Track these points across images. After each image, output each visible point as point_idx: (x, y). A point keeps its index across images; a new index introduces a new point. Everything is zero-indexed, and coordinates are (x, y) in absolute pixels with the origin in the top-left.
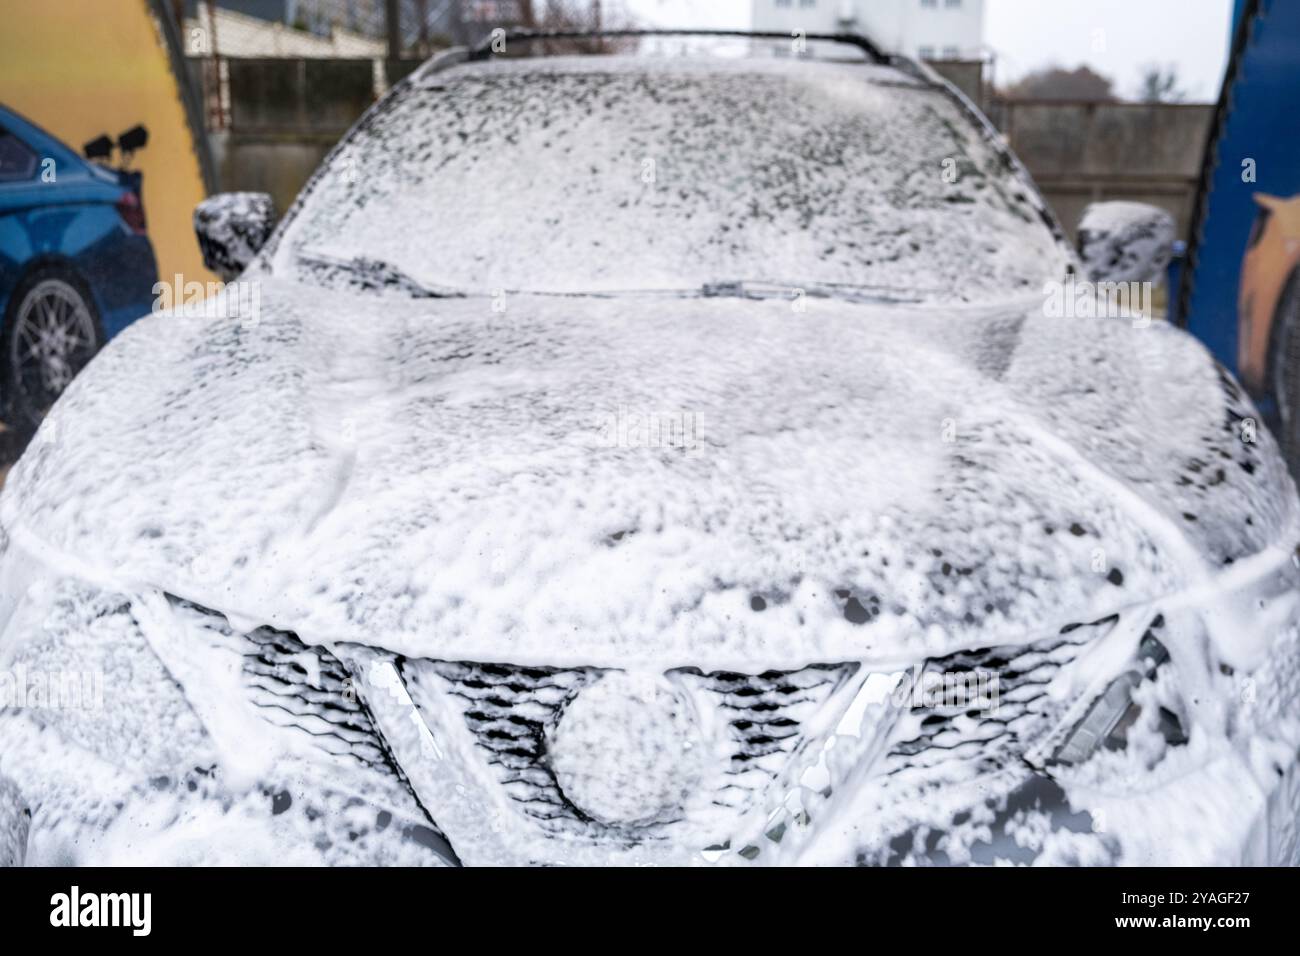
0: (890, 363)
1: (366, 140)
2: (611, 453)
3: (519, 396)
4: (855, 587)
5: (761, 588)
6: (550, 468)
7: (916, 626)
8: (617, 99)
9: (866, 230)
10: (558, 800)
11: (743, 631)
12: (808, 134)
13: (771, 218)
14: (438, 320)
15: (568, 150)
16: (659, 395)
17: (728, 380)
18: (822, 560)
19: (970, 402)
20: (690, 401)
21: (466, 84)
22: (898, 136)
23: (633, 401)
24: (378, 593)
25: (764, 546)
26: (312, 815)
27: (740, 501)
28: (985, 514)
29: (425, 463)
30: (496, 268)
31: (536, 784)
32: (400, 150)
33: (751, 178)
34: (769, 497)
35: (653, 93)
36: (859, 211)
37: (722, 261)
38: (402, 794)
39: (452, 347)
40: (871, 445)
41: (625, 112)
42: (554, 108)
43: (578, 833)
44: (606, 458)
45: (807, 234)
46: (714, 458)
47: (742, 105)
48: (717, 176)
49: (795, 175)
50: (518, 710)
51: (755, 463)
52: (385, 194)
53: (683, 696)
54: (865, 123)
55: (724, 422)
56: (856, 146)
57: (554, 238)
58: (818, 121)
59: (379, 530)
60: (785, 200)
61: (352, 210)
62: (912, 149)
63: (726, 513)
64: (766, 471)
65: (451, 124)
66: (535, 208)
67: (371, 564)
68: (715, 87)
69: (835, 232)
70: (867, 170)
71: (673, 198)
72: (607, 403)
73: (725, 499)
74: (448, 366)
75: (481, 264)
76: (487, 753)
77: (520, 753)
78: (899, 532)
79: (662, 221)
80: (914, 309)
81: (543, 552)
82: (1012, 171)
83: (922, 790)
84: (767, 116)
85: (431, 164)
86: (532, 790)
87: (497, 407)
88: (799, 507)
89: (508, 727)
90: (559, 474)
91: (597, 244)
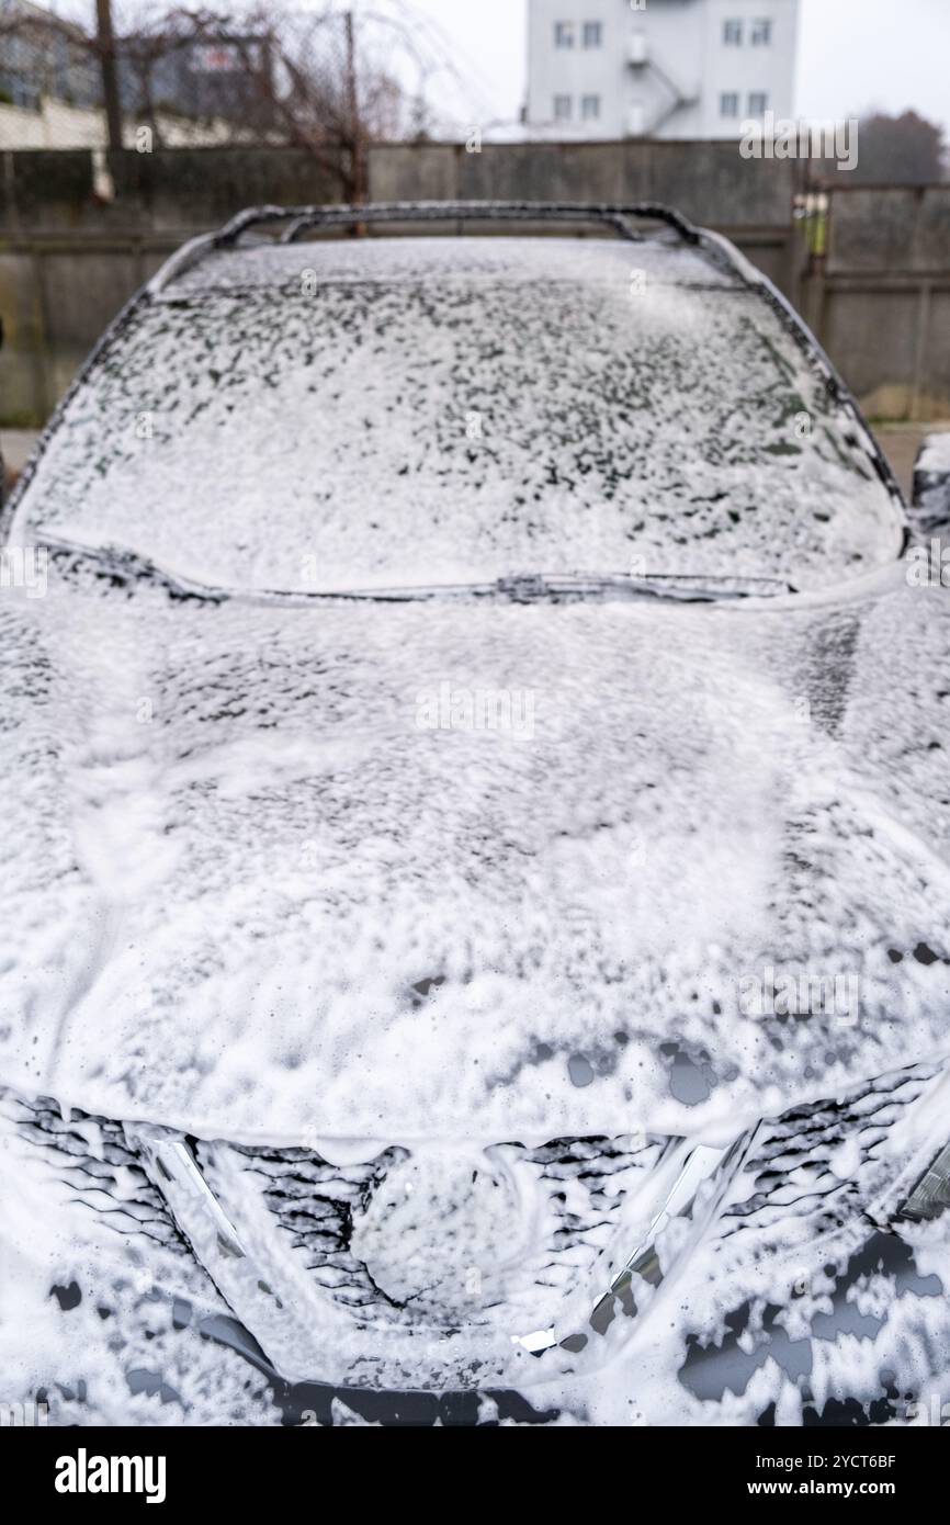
0: (713, 707)
1: (103, 378)
2: (411, 869)
3: (302, 781)
4: (683, 1040)
5: (582, 1047)
6: (343, 892)
7: (751, 1088)
8: (390, 321)
9: (678, 495)
10: (368, 1285)
11: (564, 1112)
12: (609, 367)
13: (572, 485)
14: (202, 650)
15: (336, 396)
16: (458, 780)
17: (534, 750)
18: (647, 1008)
19: (801, 769)
20: (493, 788)
21: (214, 300)
22: (713, 364)
23: (432, 789)
24: (162, 1066)
25: (584, 992)
26: (104, 1313)
27: (555, 932)
28: (823, 939)
29: (206, 884)
30: (262, 560)
31: (344, 1269)
32: (143, 394)
33: (547, 430)
34: (586, 925)
35: (430, 311)
36: (670, 470)
37: (517, 546)
38: (200, 1278)
39: (222, 696)
40: (697, 843)
41: (401, 340)
42: (318, 335)
43: (393, 1321)
44: (405, 877)
45: (612, 505)
46: (524, 872)
47: (535, 326)
48: (509, 429)
49: (597, 424)
50: (322, 1189)
51: (570, 878)
52: (129, 457)
53: (503, 1176)
54: (674, 347)
55: (532, 818)
56: (665, 380)
57: (326, 520)
58: (620, 348)
59: (160, 982)
60: (586, 460)
61: (92, 479)
62: (729, 381)
63: (540, 949)
64: (582, 889)
65: (199, 358)
66: (302, 479)
67: (152, 1028)
68: (501, 300)
69: (644, 501)
70: (678, 413)
71: (460, 462)
72: (400, 792)
73: (538, 931)
74: (216, 731)
75: (245, 555)
76: (290, 1235)
77: (326, 1233)
78: (730, 965)
79: (448, 491)
80: (735, 609)
81: (343, 1013)
82: (840, 403)
83: (757, 1256)
84: (562, 343)
85: (181, 414)
86: (340, 1274)
87: (280, 799)
88: (621, 942)
89: (311, 1206)
90: (353, 900)
91: (375, 526)
